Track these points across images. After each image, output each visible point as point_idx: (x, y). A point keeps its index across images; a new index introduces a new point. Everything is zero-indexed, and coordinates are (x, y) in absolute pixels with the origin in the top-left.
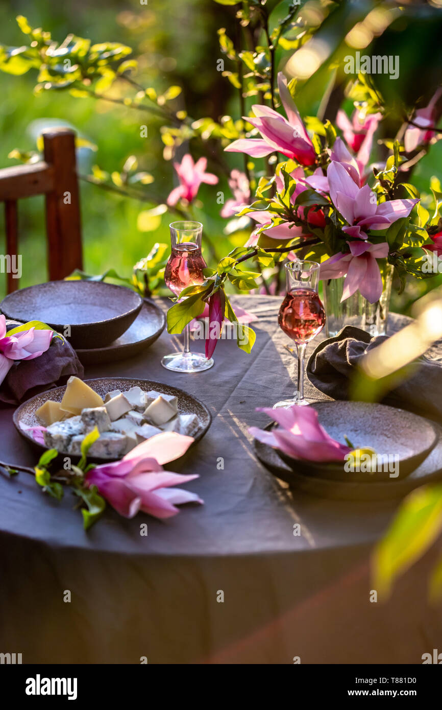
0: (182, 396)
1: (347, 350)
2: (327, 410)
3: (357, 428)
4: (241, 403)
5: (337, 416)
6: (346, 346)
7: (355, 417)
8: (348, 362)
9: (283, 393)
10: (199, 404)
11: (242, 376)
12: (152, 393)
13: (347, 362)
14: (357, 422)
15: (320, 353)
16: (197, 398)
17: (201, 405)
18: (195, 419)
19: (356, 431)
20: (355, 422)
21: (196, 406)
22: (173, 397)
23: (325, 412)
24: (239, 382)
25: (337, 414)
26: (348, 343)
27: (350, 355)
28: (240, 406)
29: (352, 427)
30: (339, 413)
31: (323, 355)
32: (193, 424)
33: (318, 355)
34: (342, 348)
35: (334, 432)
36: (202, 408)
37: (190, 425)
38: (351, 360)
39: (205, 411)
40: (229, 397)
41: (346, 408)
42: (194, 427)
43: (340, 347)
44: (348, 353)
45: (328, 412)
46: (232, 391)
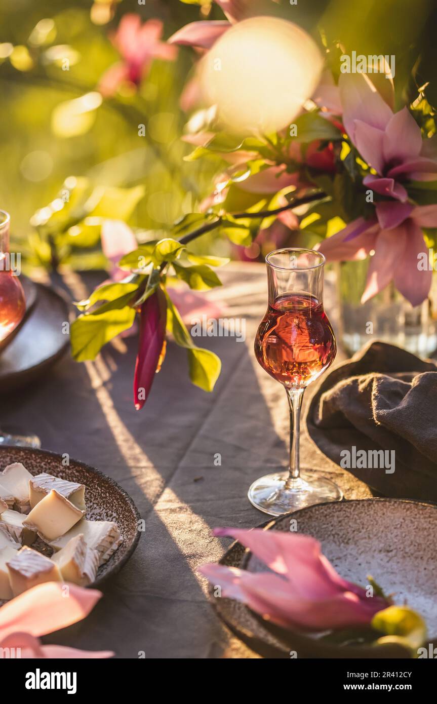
0: (93, 478)
1: (373, 397)
2: (338, 517)
3: (390, 546)
4: (196, 481)
5: (355, 526)
6: (371, 390)
7: (386, 527)
8: (375, 419)
9: (268, 461)
10: (121, 495)
11: (199, 426)
12: (43, 478)
13: (373, 420)
14: (389, 535)
15: (327, 395)
16: (119, 484)
17: (124, 499)
18: (113, 530)
19: (388, 551)
20: (386, 536)
21: (117, 500)
22: (76, 486)
23: (335, 519)
24: (193, 436)
25: (355, 522)
26: (375, 384)
27: (377, 409)
28: (193, 488)
29: (382, 545)
30: (358, 521)
31: (334, 399)
32: (110, 539)
33: (325, 398)
34: (365, 389)
35: (351, 554)
36: (126, 504)
37: (103, 540)
38: (379, 417)
39: (130, 511)
40: (176, 468)
41: (372, 512)
42: (111, 543)
43: (361, 387)
44: (374, 404)
45: (340, 519)
46: (180, 457)
